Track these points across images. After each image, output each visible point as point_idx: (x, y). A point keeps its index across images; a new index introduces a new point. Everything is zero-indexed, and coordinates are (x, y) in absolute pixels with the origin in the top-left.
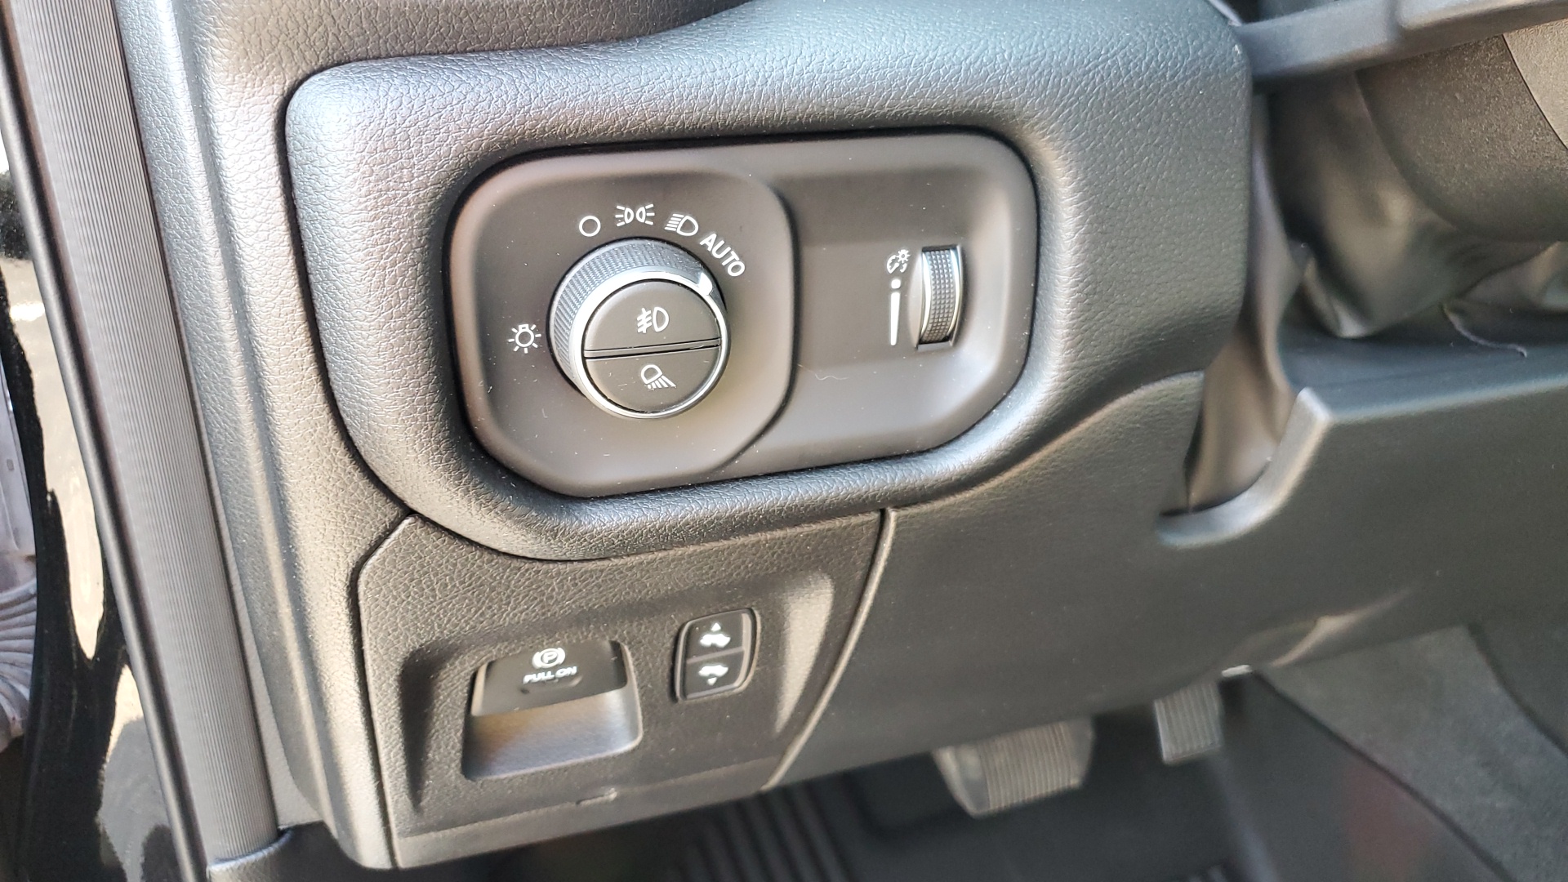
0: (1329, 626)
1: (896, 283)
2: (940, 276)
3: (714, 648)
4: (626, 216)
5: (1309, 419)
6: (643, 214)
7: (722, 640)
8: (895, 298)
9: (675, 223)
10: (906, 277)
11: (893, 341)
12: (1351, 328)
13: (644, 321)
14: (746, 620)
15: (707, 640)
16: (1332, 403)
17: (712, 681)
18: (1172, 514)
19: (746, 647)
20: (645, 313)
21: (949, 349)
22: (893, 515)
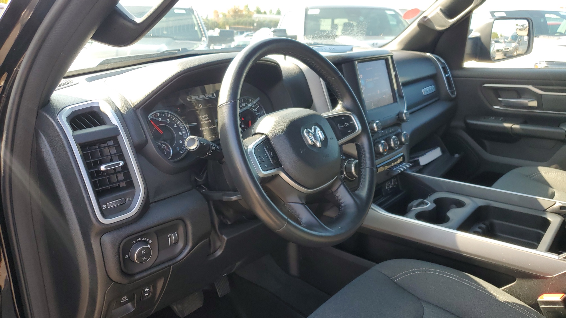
0: (238, 264)
1: (169, 238)
2: (175, 236)
3: (147, 291)
4: (138, 240)
5: (224, 239)
6: (140, 239)
7: (148, 290)
8: (170, 240)
9: (143, 239)
10: (170, 237)
11: (170, 245)
12: (229, 223)
13: (143, 252)
14: (151, 286)
15: (146, 290)
16: (227, 236)
17: (146, 296)
18: (209, 255)
19: (151, 290)
20: (143, 251)
21: (177, 244)
22: (172, 266)
